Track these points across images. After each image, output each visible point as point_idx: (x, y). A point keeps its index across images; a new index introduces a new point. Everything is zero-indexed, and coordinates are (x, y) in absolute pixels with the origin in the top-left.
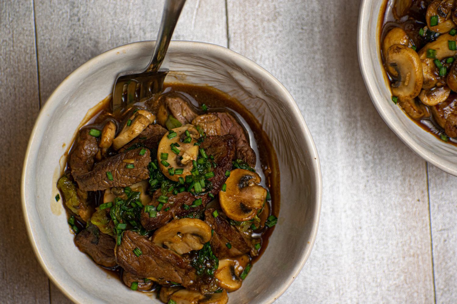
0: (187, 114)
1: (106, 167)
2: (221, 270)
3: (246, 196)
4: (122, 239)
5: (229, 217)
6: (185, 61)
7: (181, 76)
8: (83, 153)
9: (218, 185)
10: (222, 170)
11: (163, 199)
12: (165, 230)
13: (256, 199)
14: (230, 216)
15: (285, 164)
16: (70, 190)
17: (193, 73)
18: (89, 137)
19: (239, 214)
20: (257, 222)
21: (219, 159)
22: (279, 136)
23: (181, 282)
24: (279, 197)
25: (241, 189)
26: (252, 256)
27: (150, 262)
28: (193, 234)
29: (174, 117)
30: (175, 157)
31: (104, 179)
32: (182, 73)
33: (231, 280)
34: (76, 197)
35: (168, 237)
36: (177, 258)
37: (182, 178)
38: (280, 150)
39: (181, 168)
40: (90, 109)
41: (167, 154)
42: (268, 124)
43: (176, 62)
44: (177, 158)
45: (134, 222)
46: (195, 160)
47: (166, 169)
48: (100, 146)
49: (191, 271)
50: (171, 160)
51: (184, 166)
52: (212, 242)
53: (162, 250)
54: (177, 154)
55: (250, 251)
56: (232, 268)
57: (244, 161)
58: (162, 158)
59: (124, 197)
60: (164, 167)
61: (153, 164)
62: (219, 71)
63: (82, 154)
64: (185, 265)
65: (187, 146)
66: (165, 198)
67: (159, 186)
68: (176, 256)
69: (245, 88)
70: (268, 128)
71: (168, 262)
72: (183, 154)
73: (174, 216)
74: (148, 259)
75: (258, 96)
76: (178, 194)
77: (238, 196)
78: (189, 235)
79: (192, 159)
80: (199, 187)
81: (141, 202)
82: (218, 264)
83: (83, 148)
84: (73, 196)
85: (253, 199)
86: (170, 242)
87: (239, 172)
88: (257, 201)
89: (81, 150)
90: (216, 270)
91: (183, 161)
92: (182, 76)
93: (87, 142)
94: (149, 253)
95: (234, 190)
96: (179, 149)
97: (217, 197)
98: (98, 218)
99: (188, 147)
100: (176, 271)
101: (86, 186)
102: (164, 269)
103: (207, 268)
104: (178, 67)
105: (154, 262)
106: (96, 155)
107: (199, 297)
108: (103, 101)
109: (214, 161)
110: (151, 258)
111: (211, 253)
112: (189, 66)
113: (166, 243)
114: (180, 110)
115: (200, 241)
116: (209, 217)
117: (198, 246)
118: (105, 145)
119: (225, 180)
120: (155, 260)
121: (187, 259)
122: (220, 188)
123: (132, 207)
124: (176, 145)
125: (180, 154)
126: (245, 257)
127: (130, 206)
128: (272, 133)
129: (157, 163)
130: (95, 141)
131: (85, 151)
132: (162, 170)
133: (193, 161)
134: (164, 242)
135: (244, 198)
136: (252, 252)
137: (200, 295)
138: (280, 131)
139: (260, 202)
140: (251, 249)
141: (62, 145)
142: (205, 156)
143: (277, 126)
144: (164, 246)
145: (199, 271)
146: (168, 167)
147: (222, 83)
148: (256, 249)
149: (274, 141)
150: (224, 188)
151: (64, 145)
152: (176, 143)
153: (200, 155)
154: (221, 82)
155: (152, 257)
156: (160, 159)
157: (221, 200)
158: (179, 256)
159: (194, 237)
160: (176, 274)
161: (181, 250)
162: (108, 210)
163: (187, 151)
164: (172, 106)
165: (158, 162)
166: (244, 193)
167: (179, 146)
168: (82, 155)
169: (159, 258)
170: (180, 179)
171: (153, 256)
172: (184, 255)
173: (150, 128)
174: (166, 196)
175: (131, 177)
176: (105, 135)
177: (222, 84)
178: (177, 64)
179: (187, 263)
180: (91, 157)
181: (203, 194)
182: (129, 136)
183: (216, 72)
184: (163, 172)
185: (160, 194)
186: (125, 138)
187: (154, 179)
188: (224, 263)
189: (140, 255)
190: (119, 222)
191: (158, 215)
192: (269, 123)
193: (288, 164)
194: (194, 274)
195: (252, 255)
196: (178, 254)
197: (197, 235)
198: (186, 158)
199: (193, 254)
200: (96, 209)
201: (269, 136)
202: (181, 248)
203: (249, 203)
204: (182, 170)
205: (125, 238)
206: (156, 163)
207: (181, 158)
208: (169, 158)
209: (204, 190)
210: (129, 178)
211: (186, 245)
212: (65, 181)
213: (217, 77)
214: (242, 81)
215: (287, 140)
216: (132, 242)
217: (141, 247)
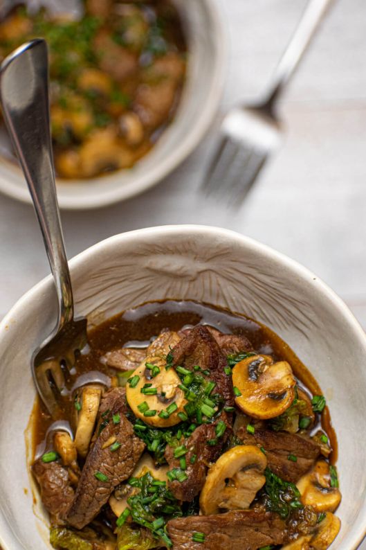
0: (134, 357)
1: (90, 470)
2: (305, 493)
3: (269, 384)
4: (169, 537)
5: (266, 418)
6: (90, 291)
7: (97, 318)
8: (53, 486)
9: (227, 392)
10: (219, 372)
11: (180, 451)
12: (208, 487)
13: (283, 378)
14: (266, 415)
15: (286, 328)
16: (70, 539)
17: (109, 302)
18: (46, 466)
19: (276, 406)
20: (302, 406)
21: (206, 362)
22: (256, 302)
23: (272, 541)
24: (307, 372)
25: (257, 381)
26: (327, 456)
27: (221, 540)
28: (244, 469)
29: (123, 371)
30: (155, 398)
31: (98, 487)
32: (96, 313)
33: (325, 496)
34: (83, 541)
35: (219, 496)
36: (247, 514)
37: (180, 413)
38: (268, 316)
39: (171, 403)
40: (26, 431)
41: (145, 403)
42: (234, 298)
43: (80, 302)
44: (159, 398)
45: (169, 507)
46: (180, 384)
47: (156, 417)
48: (66, 464)
49: (275, 518)
50: (154, 404)
51: (172, 399)
52: (271, 467)
53: (224, 516)
54: (155, 393)
55: (320, 450)
56: (316, 484)
57: (237, 352)
58: (141, 411)
59: (136, 491)
60: (152, 418)
61: (137, 426)
62: (135, 276)
63: (52, 489)
64: (262, 514)
65: (159, 378)
66: (181, 448)
67: (163, 443)
68: (243, 513)
69: (178, 273)
70: (236, 304)
71: (240, 524)
72: (162, 388)
73: (207, 464)
74: (217, 536)
75: (199, 270)
76: (193, 434)
77: (259, 391)
78: (239, 475)
79: (176, 386)
80: (207, 409)
81: (158, 480)
82: (296, 489)
83: (49, 482)
84: (79, 543)
85: (278, 381)
86: (226, 500)
87: (240, 366)
88: (285, 379)
89: (49, 486)
90: (300, 497)
91: (168, 395)
92: (99, 318)
93: (48, 472)
94: (212, 530)
95: (249, 387)
96: (153, 387)
97: (237, 408)
98: (125, 539)
99: (161, 378)
100: (257, 530)
101: (84, 514)
102: (242, 538)
103: (288, 502)
104: (87, 308)
105: (226, 537)
106: (69, 480)
107: (305, 540)
108: (33, 412)
109: (203, 369)
110: (218, 534)
111: (280, 481)
112: (99, 296)
113: (222, 504)
114: (125, 358)
115: (257, 472)
116: (246, 439)
117: (259, 482)
118: (70, 457)
119: (230, 381)
120: (225, 533)
121: (259, 507)
122: (233, 395)
123: (153, 493)
124: (147, 386)
125: (159, 392)
126: (321, 464)
127: (150, 494)
128: (246, 305)
129: (142, 422)
130: (57, 466)
131: (54, 483)
132: (153, 423)
133: (178, 386)
134: (219, 505)
135: (267, 387)
136: (323, 451)
137: (305, 538)
138: (253, 292)
139: (288, 377)
140: (319, 448)
141: (23, 492)
142: (187, 372)
143: (244, 290)
144: (223, 510)
145: (283, 512)
146: (157, 414)
147: (149, 292)
148: (324, 443)
149: (255, 314)
150: (237, 393)
151: (26, 491)
152: (146, 385)
153: (181, 376)
154: (147, 291)
155: (219, 531)
156: (142, 415)
157: (242, 407)
158: (247, 511)
159: (247, 472)
160: (260, 535)
161: (244, 503)
162: (130, 520)
163: (164, 383)
164: (111, 361)
165: (140, 420)
166: (263, 382)
167: (151, 385)
168: (54, 491)
169: (226, 526)
170: (180, 415)
171: (219, 529)
172: (252, 505)
173: (105, 398)
174: (180, 445)
175: (124, 460)
176: (61, 446)
177: (150, 294)
178: (83, 303)
179: (262, 512)
180: (66, 485)
181: (219, 414)
182: (88, 418)
183: (132, 281)
184: (155, 425)
185: (172, 451)
186: (85, 424)
187: (151, 442)
188: (302, 485)
189: (203, 538)
190: (150, 522)
191: (188, 473)
192: (234, 296)
193: (288, 324)
194: (279, 520)
195: (326, 453)
196: (245, 509)
197: (248, 466)
198: (169, 391)
199: (260, 496)
200: (115, 533)
201: (245, 312)
202: (242, 498)
203: (277, 387)
204: (175, 403)
205: (172, 532)
206: (140, 423)
207: (163, 394)
208: (149, 405)
209: (216, 409)
210: (123, 463)
211: (246, 491)
212: (57, 533)
213: (138, 288)
214: (168, 265)
215: (268, 295)
216: (184, 531)
217: (197, 529)
